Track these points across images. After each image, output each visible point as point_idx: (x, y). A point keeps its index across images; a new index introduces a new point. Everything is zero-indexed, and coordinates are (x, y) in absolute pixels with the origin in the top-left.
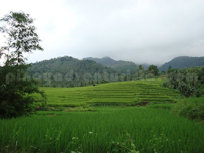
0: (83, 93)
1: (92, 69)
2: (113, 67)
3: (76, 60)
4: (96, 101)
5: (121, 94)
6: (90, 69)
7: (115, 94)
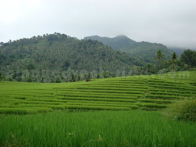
0: (59, 92)
1: (95, 55)
2: (131, 52)
3: (72, 39)
4: (70, 106)
5: (117, 95)
6: (92, 54)
7: (107, 95)
